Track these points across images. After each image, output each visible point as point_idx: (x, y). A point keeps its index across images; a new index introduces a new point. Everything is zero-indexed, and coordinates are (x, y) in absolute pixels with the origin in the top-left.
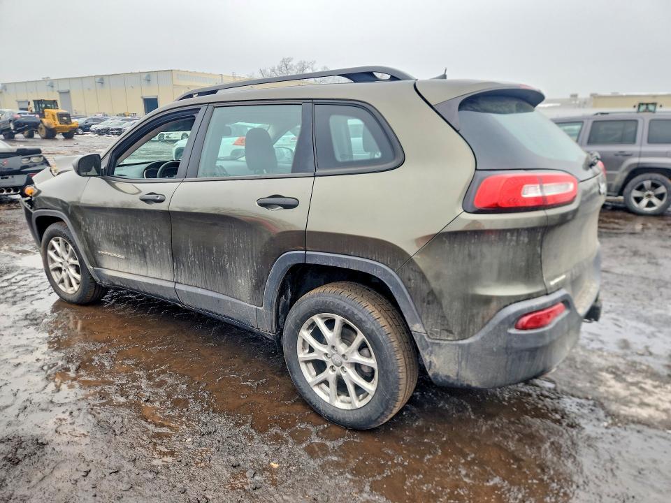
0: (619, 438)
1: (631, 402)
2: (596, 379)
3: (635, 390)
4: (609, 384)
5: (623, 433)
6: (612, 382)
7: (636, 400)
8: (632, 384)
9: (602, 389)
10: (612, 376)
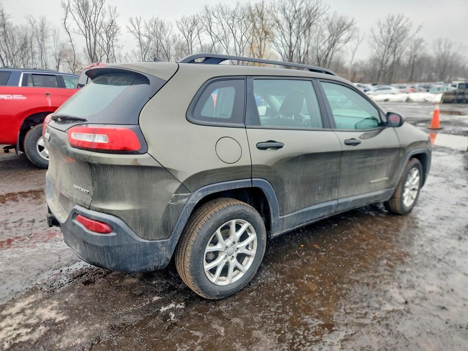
0: (27, 281)
1: (31, 308)
2: (65, 308)
3: (33, 321)
4: (55, 311)
5: (26, 286)
6: (53, 315)
7: (28, 312)
8: (37, 325)
9: (55, 303)
10: (57, 321)
